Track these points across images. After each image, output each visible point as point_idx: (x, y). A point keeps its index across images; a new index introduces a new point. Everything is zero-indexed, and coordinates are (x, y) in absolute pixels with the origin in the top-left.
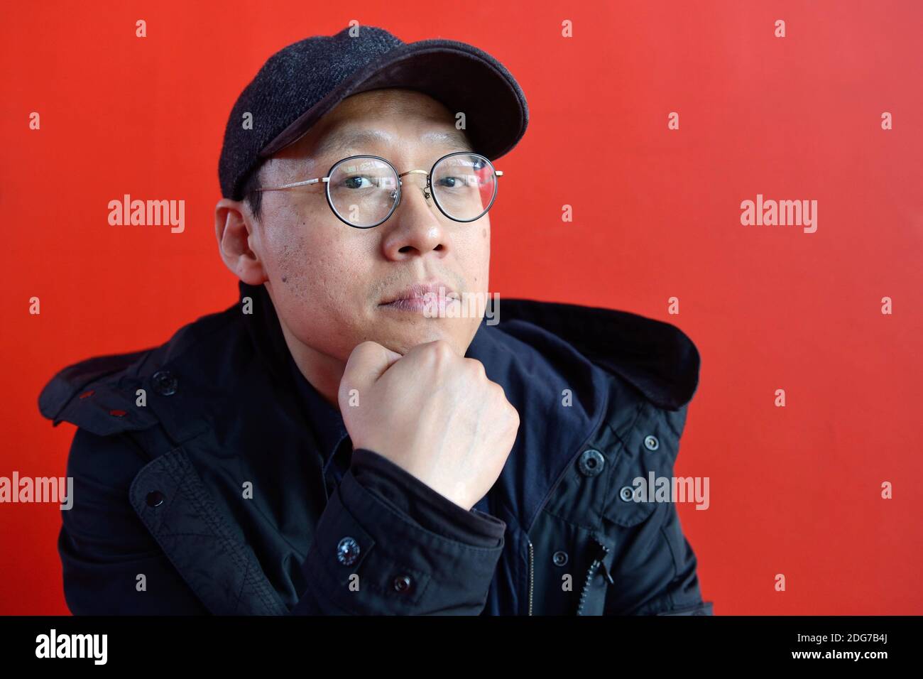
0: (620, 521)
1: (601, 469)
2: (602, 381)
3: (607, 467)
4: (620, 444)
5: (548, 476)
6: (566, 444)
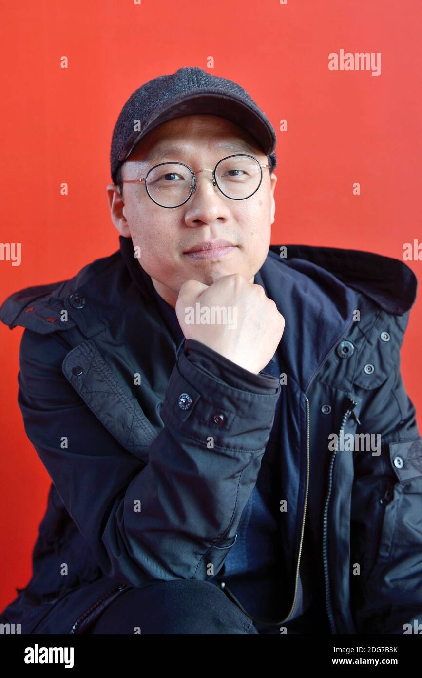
0: (365, 386)
1: (352, 353)
2: (352, 297)
3: (356, 352)
5: (318, 358)
6: (329, 338)
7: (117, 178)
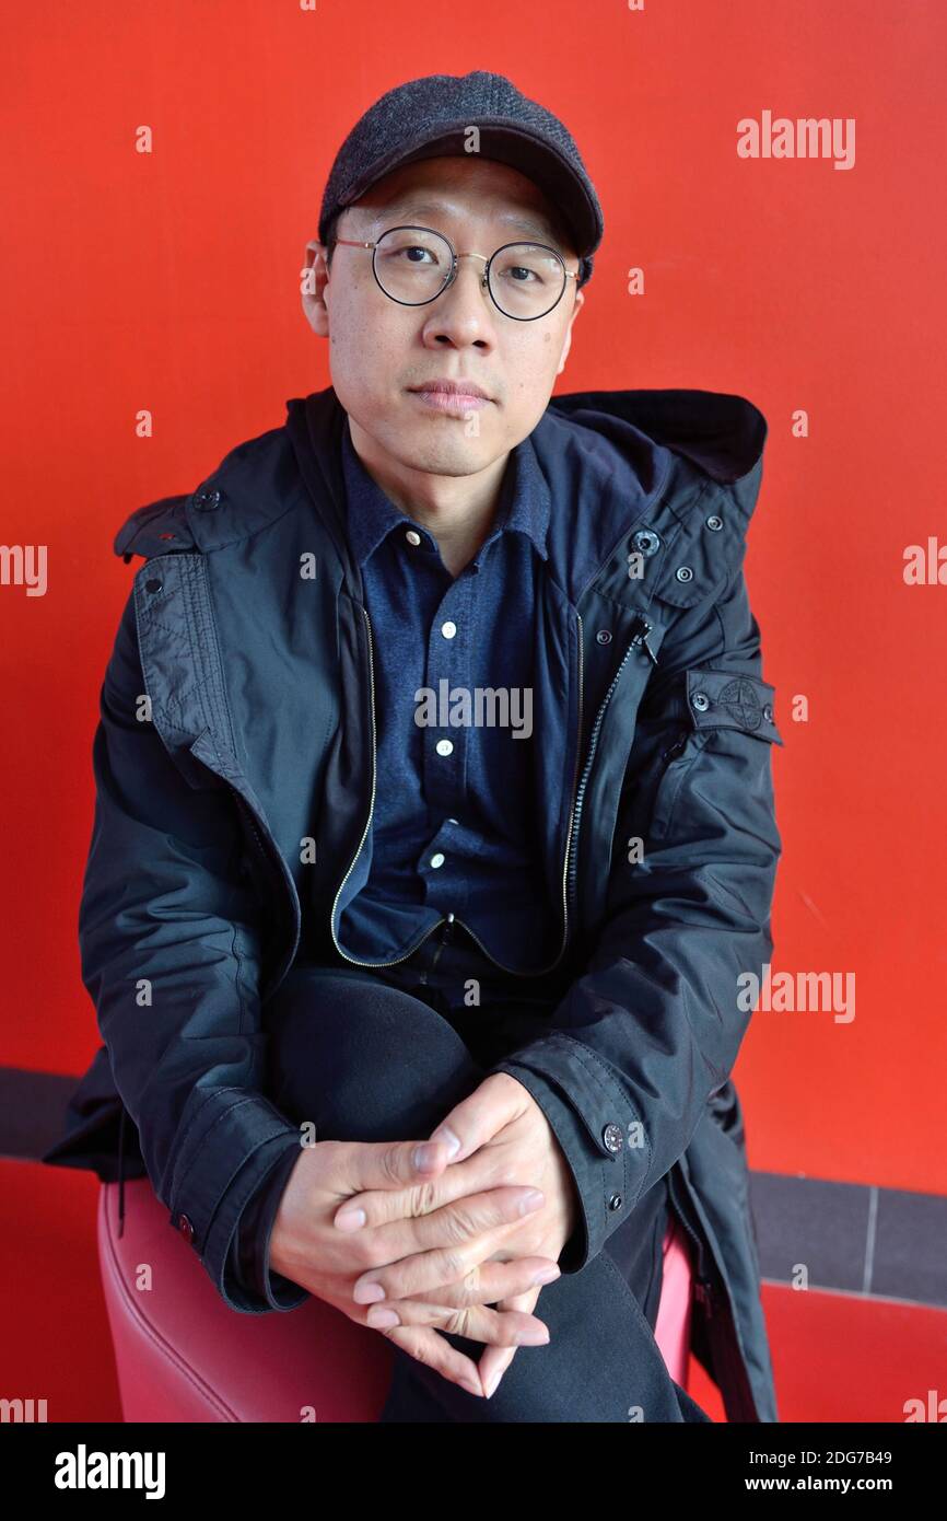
0: (676, 602)
1: (656, 549)
2: (664, 460)
3: (662, 550)
4: (679, 525)
5: (599, 552)
6: (619, 518)
7: (328, 235)
